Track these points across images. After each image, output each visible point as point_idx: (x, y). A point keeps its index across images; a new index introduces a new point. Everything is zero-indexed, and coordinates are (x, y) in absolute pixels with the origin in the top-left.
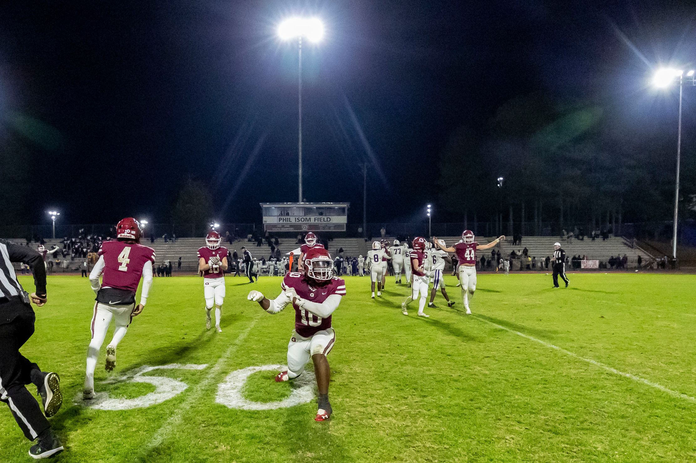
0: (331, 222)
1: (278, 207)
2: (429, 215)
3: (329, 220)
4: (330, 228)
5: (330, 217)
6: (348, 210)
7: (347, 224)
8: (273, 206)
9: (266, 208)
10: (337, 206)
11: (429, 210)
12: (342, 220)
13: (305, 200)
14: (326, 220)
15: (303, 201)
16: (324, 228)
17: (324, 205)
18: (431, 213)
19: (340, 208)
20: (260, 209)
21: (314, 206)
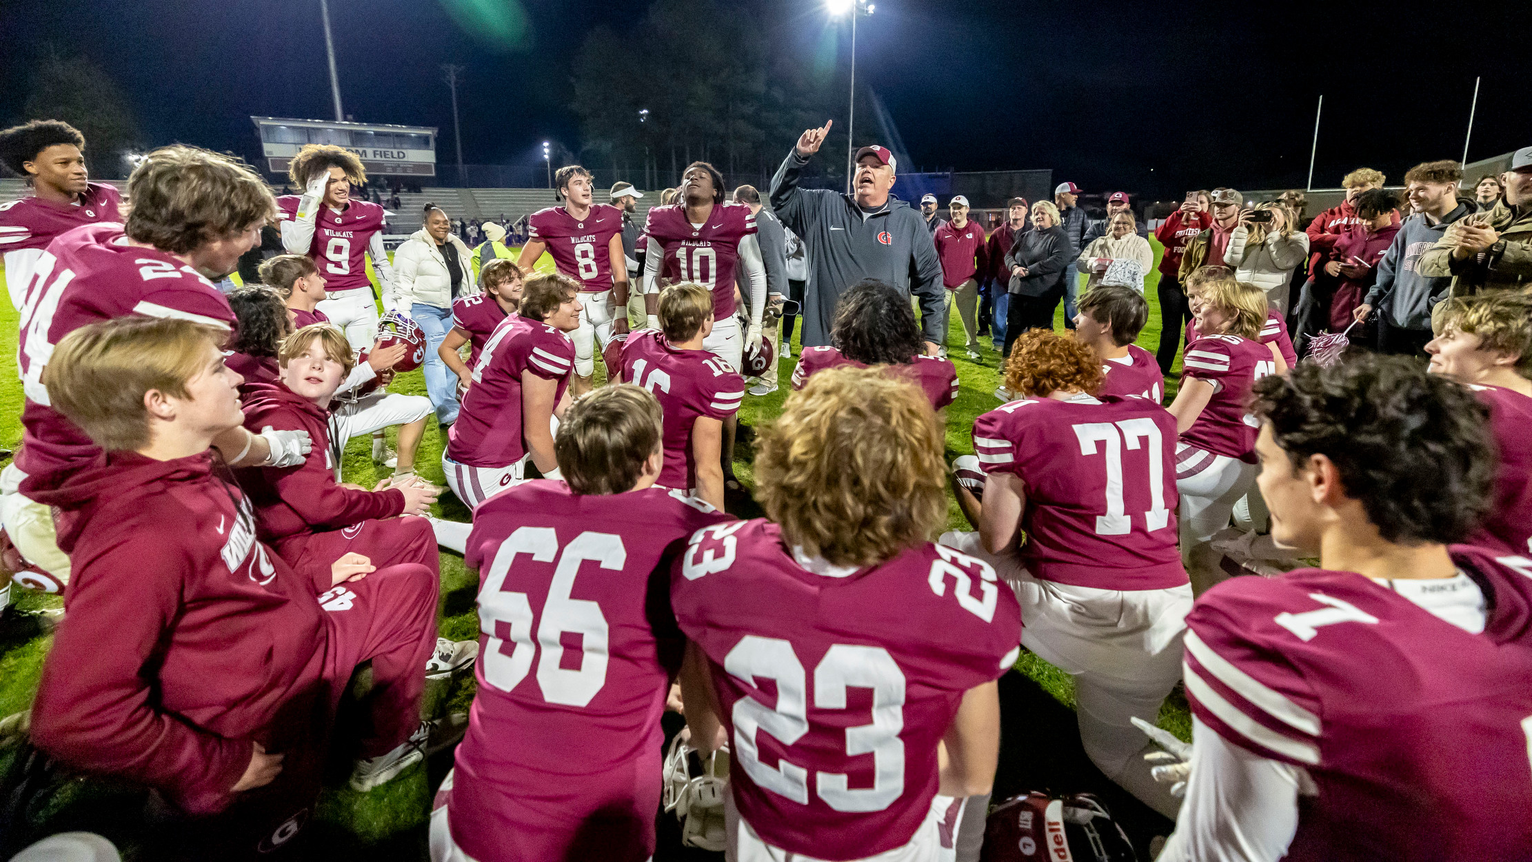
0: (405, 159)
1: (294, 128)
2: (546, 157)
3: (401, 155)
4: (405, 169)
5: (404, 151)
6: (436, 140)
7: (437, 165)
8: (283, 125)
9: (268, 128)
10: (413, 132)
11: (546, 151)
12: (427, 156)
13: (350, 117)
14: (396, 155)
15: (345, 119)
16: (394, 169)
17: (388, 129)
18: (549, 155)
19: (419, 137)
20: (253, 129)
21: (371, 130)
